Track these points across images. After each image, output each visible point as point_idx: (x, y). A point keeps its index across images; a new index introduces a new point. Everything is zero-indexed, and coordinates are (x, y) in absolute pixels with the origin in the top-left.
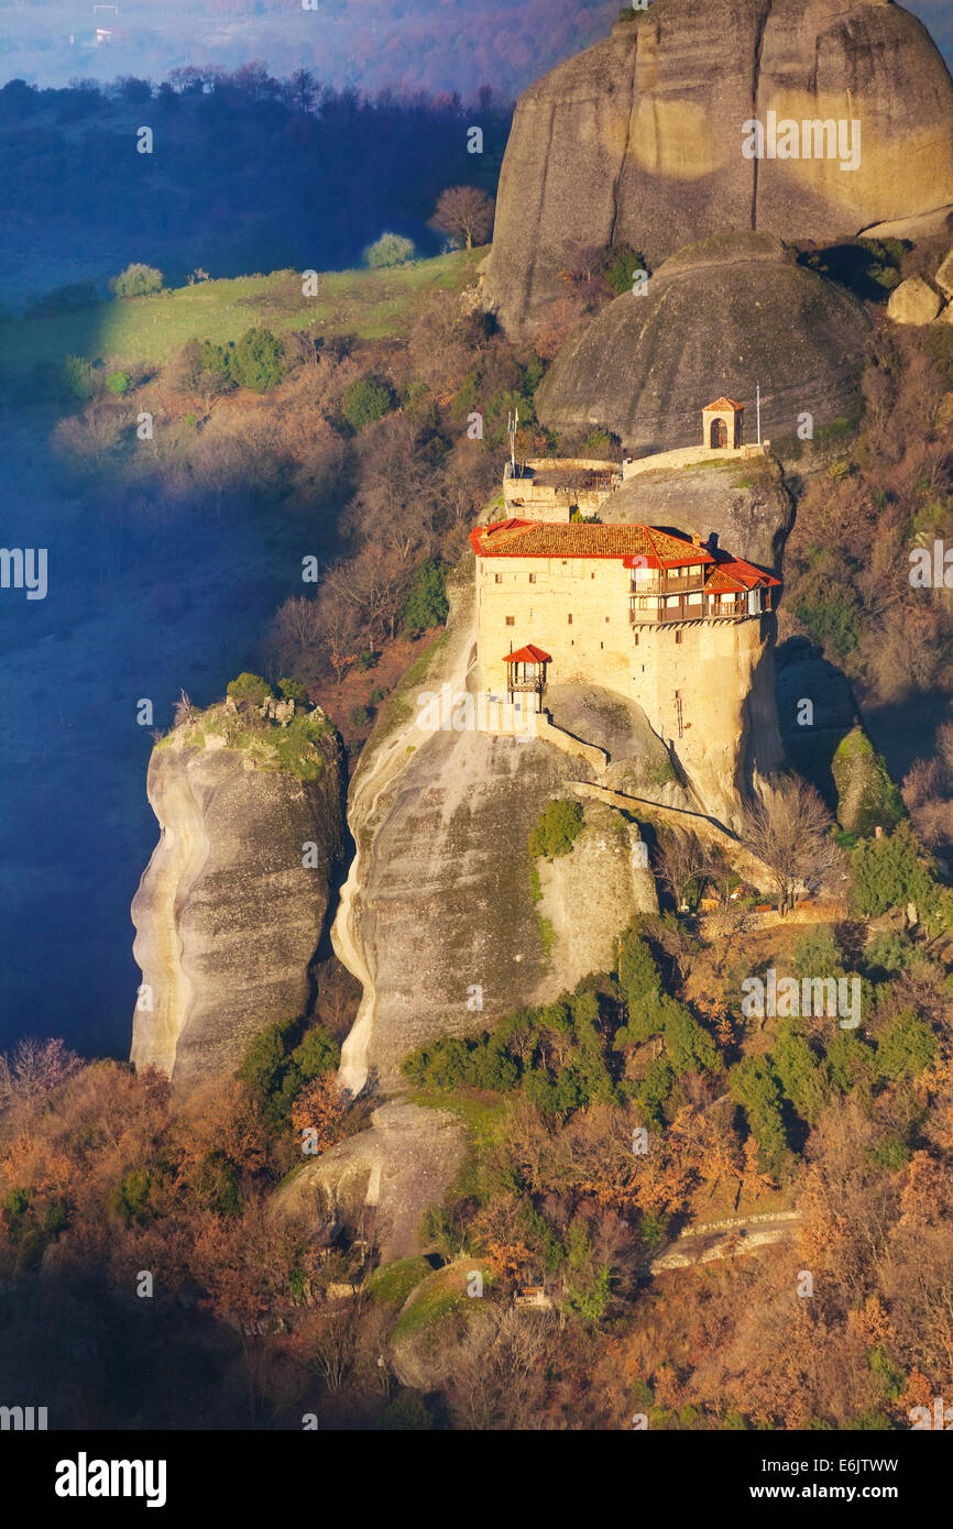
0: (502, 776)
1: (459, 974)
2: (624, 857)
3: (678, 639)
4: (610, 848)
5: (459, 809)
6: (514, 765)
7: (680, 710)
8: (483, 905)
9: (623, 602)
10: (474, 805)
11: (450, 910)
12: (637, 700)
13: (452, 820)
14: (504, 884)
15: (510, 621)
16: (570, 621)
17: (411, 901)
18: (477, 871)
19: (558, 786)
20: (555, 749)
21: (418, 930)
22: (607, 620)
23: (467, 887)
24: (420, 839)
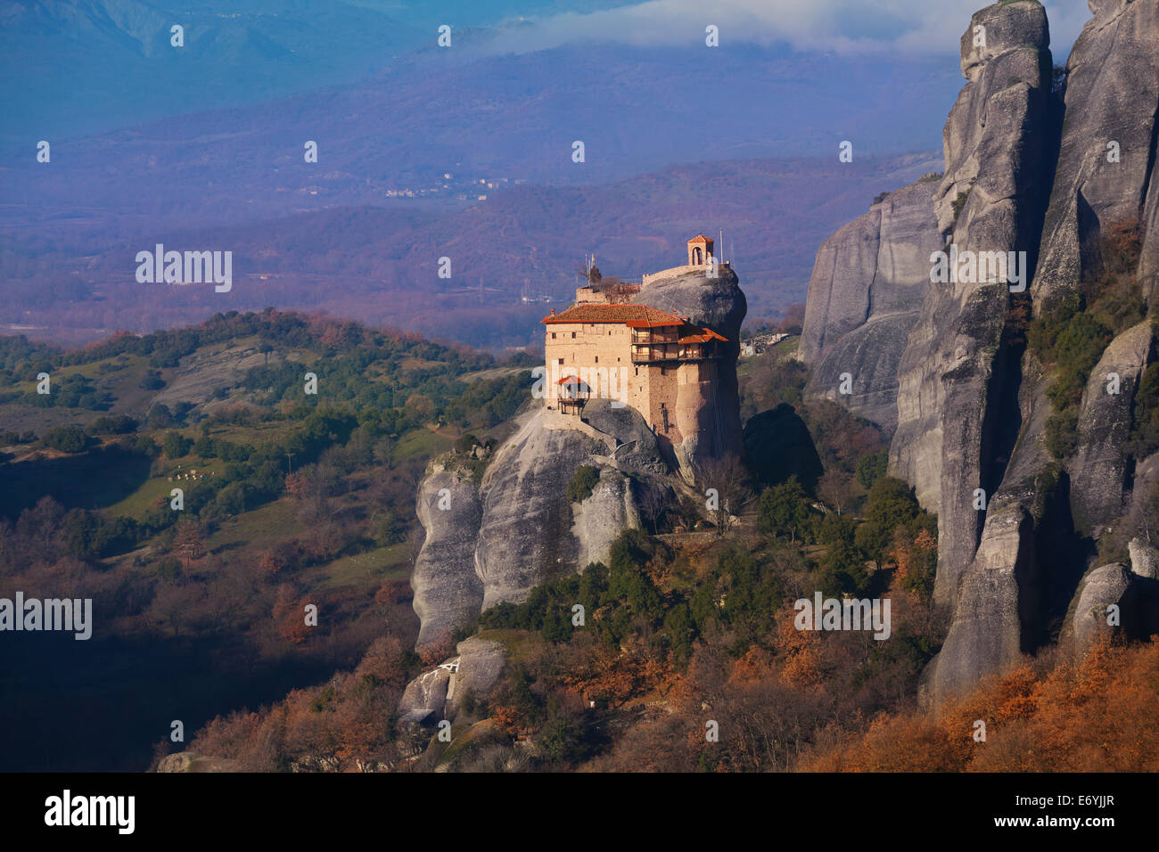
0: (554, 453)
1: (525, 571)
2: (621, 498)
3: (663, 375)
4: (612, 492)
5: (527, 473)
6: (560, 446)
7: (665, 415)
8: (539, 529)
9: (627, 350)
10: (536, 470)
11: (521, 534)
12: (637, 409)
13: (524, 480)
14: (552, 517)
15: (561, 361)
16: (597, 361)
17: (500, 530)
18: (538, 509)
19: (586, 457)
20: (585, 436)
21: (503, 546)
22: (619, 360)
23: (530, 518)
24: (507, 493)
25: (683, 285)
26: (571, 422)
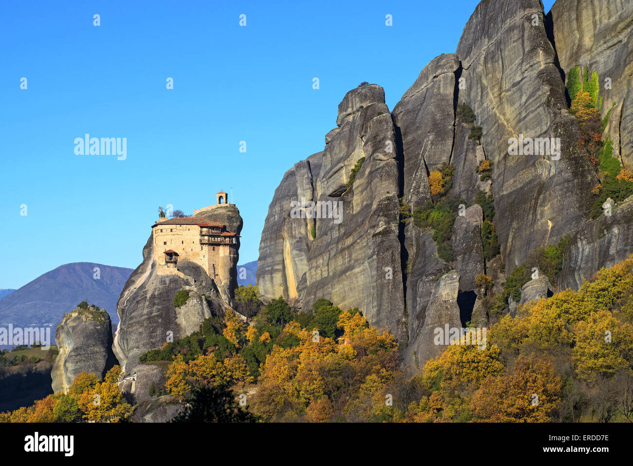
0: (165, 285)
1: (153, 341)
2: (201, 304)
3: (214, 250)
4: (197, 302)
5: (152, 295)
6: (168, 282)
7: (214, 270)
8: (160, 320)
9: (198, 237)
10: (156, 293)
11: (150, 323)
12: (202, 266)
13: (150, 298)
14: (166, 314)
15: (165, 243)
16: (183, 243)
17: (138, 322)
18: (158, 311)
19: (181, 287)
20: (180, 277)
21: (141, 330)
22: (193, 242)
23: (155, 316)
24: (140, 305)
25: (216, 212)
26: (171, 270)
